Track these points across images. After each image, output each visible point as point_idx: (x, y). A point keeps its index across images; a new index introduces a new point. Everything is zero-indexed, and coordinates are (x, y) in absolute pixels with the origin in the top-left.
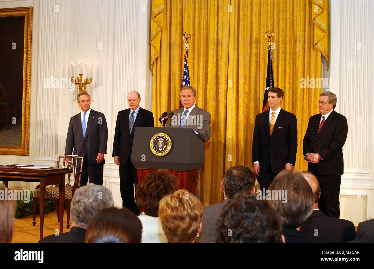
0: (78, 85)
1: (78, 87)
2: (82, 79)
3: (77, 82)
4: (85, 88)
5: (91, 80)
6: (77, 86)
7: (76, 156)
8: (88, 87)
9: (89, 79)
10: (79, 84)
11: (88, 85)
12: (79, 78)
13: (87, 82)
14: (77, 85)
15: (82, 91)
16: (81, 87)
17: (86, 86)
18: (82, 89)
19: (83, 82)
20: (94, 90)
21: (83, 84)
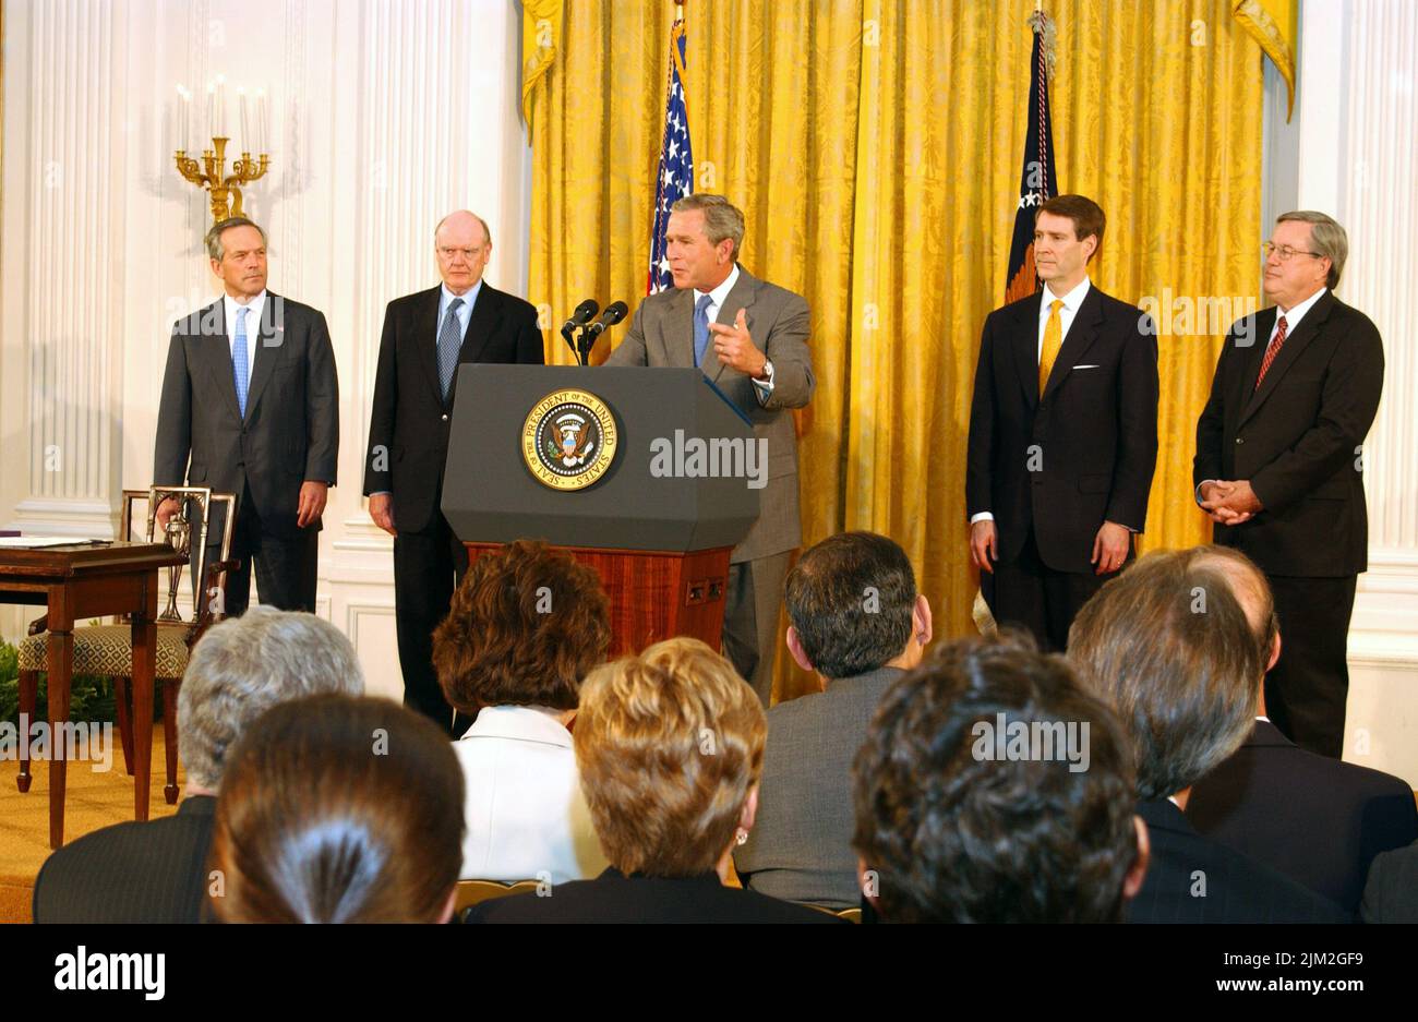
0: (207, 184)
1: (209, 194)
2: (224, 159)
3: (203, 172)
4: (238, 196)
5: (264, 163)
6: (203, 188)
7: (204, 494)
8: (253, 196)
9: (255, 158)
10: (210, 178)
11: (250, 184)
12: (214, 155)
13: (246, 171)
14: (201, 184)
15: (224, 211)
16: (220, 195)
17: (240, 187)
18: (224, 201)
19: (229, 171)
20: (278, 209)
21: (229, 181)
